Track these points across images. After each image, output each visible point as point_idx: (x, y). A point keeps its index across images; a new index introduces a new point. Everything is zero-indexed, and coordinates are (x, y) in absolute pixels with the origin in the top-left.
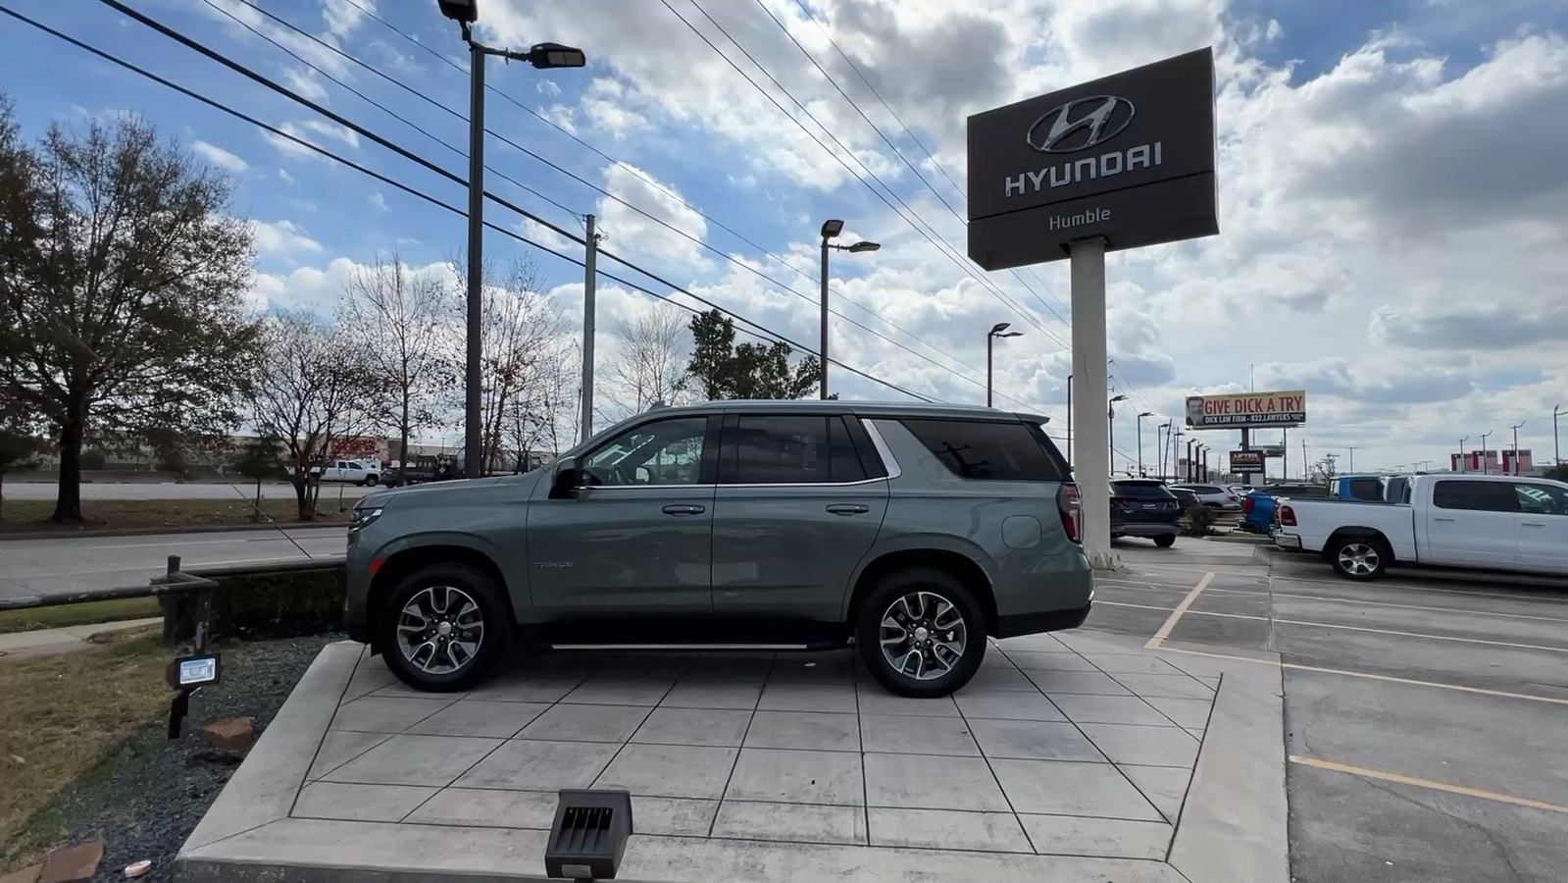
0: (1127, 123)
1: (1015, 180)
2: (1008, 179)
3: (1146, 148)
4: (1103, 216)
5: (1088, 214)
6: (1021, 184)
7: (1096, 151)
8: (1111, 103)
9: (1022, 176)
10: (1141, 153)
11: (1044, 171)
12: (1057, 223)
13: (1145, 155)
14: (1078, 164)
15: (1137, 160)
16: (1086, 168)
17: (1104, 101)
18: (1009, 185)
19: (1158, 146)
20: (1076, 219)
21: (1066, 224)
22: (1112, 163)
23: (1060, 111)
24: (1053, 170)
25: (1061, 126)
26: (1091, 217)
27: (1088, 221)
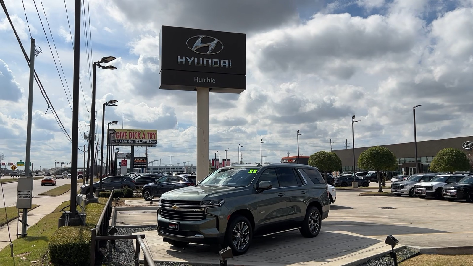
0: (221, 51)
1: (182, 58)
2: (179, 57)
3: (227, 61)
4: (213, 81)
5: (208, 79)
6: (184, 60)
7: (211, 57)
8: (215, 42)
9: (184, 58)
10: (225, 63)
11: (193, 58)
12: (196, 79)
13: (226, 63)
14: (205, 60)
15: (224, 64)
16: (207, 62)
17: (214, 40)
18: (179, 60)
19: (230, 61)
20: (204, 80)
21: (200, 81)
22: (216, 62)
23: (198, 38)
24: (196, 59)
25: (198, 43)
26: (209, 80)
27: (208, 82)
